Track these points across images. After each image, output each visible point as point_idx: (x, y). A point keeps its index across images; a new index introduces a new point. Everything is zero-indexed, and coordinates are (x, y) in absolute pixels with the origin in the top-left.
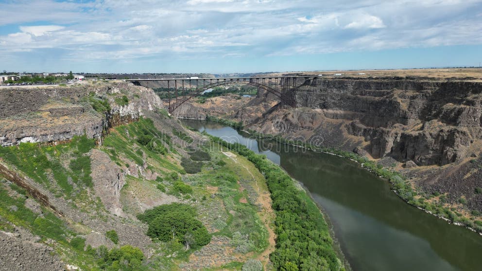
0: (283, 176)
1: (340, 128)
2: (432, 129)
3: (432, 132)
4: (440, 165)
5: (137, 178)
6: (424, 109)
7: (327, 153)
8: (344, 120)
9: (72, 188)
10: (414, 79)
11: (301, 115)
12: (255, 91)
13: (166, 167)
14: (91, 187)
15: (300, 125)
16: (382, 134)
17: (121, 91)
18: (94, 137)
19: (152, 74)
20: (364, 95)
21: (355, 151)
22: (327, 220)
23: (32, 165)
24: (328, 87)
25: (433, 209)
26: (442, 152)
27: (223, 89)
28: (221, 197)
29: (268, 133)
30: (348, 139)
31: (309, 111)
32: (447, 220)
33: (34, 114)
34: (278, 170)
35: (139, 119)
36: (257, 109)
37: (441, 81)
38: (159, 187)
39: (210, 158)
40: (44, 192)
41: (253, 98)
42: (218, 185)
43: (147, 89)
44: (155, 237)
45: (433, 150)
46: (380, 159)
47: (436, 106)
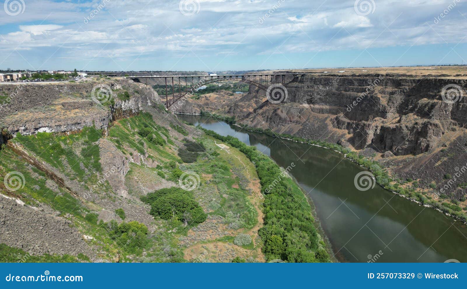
0: (271, 165)
1: (326, 122)
2: (408, 121)
3: (408, 125)
4: (414, 154)
5: (140, 165)
6: (402, 104)
7: (313, 145)
8: (330, 115)
9: (84, 172)
10: (393, 76)
11: (289, 110)
12: (247, 88)
13: (165, 157)
14: (100, 172)
15: (288, 119)
16: (363, 126)
17: (123, 87)
18: (101, 128)
19: (148, 72)
20: (348, 91)
21: (339, 143)
22: (310, 203)
23: (49, 152)
24: (315, 84)
25: (406, 193)
26: (417, 143)
27: (217, 86)
28: (216, 183)
29: (259, 127)
30: (333, 132)
31: (297, 106)
32: (418, 202)
33: (48, 107)
34: (267, 159)
35: (139, 113)
36: (249, 104)
37: (417, 78)
38: (159, 174)
39: (205, 149)
40: (60, 175)
41: (245, 94)
42: (212, 173)
43: (146, 86)
44: (157, 215)
45: (408, 141)
46: (361, 150)
47: (412, 101)
